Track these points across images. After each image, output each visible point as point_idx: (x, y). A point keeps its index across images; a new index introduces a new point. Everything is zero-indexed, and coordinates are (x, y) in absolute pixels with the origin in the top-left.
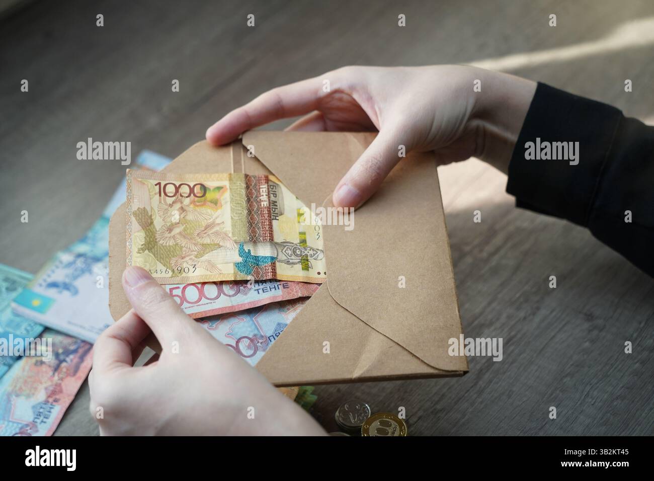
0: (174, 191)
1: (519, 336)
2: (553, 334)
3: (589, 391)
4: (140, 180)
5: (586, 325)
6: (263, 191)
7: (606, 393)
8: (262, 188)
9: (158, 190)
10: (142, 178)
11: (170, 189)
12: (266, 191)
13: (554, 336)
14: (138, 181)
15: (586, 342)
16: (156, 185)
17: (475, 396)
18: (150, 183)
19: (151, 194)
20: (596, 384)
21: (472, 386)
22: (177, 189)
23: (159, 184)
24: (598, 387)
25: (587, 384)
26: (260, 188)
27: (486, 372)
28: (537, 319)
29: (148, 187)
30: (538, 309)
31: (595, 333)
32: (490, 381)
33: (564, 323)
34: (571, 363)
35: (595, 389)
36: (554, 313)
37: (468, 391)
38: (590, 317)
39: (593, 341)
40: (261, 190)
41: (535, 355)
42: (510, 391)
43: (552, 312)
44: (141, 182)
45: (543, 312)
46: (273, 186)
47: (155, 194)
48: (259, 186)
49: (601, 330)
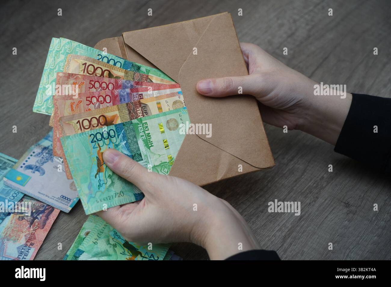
0: (89, 125)
1: (307, 215)
2: (326, 215)
3: (348, 254)
4: (67, 122)
5: (345, 210)
6: (139, 113)
7: (358, 255)
8: (138, 110)
9: (79, 127)
10: (68, 121)
11: (86, 123)
12: (141, 112)
13: (327, 217)
14: (67, 123)
15: (346, 221)
16: (77, 123)
17: (282, 253)
18: (74, 123)
19: (76, 130)
20: (352, 249)
21: (280, 247)
22: (90, 122)
23: (79, 121)
24: (353, 251)
25: (347, 249)
26: (137, 111)
27: (288, 238)
28: (317, 205)
29: (73, 126)
30: (317, 198)
31: (351, 215)
32: (291, 244)
33: (332, 208)
34: (338, 235)
35: (352, 252)
36: (327, 201)
37: (278, 249)
38: (347, 205)
39: (350, 221)
40: (138, 112)
41: (316, 228)
42: (303, 251)
43: (326, 200)
44: (68, 123)
45: (320, 200)
46: (144, 107)
47: (78, 130)
48: (136, 109)
49: (354, 214)
